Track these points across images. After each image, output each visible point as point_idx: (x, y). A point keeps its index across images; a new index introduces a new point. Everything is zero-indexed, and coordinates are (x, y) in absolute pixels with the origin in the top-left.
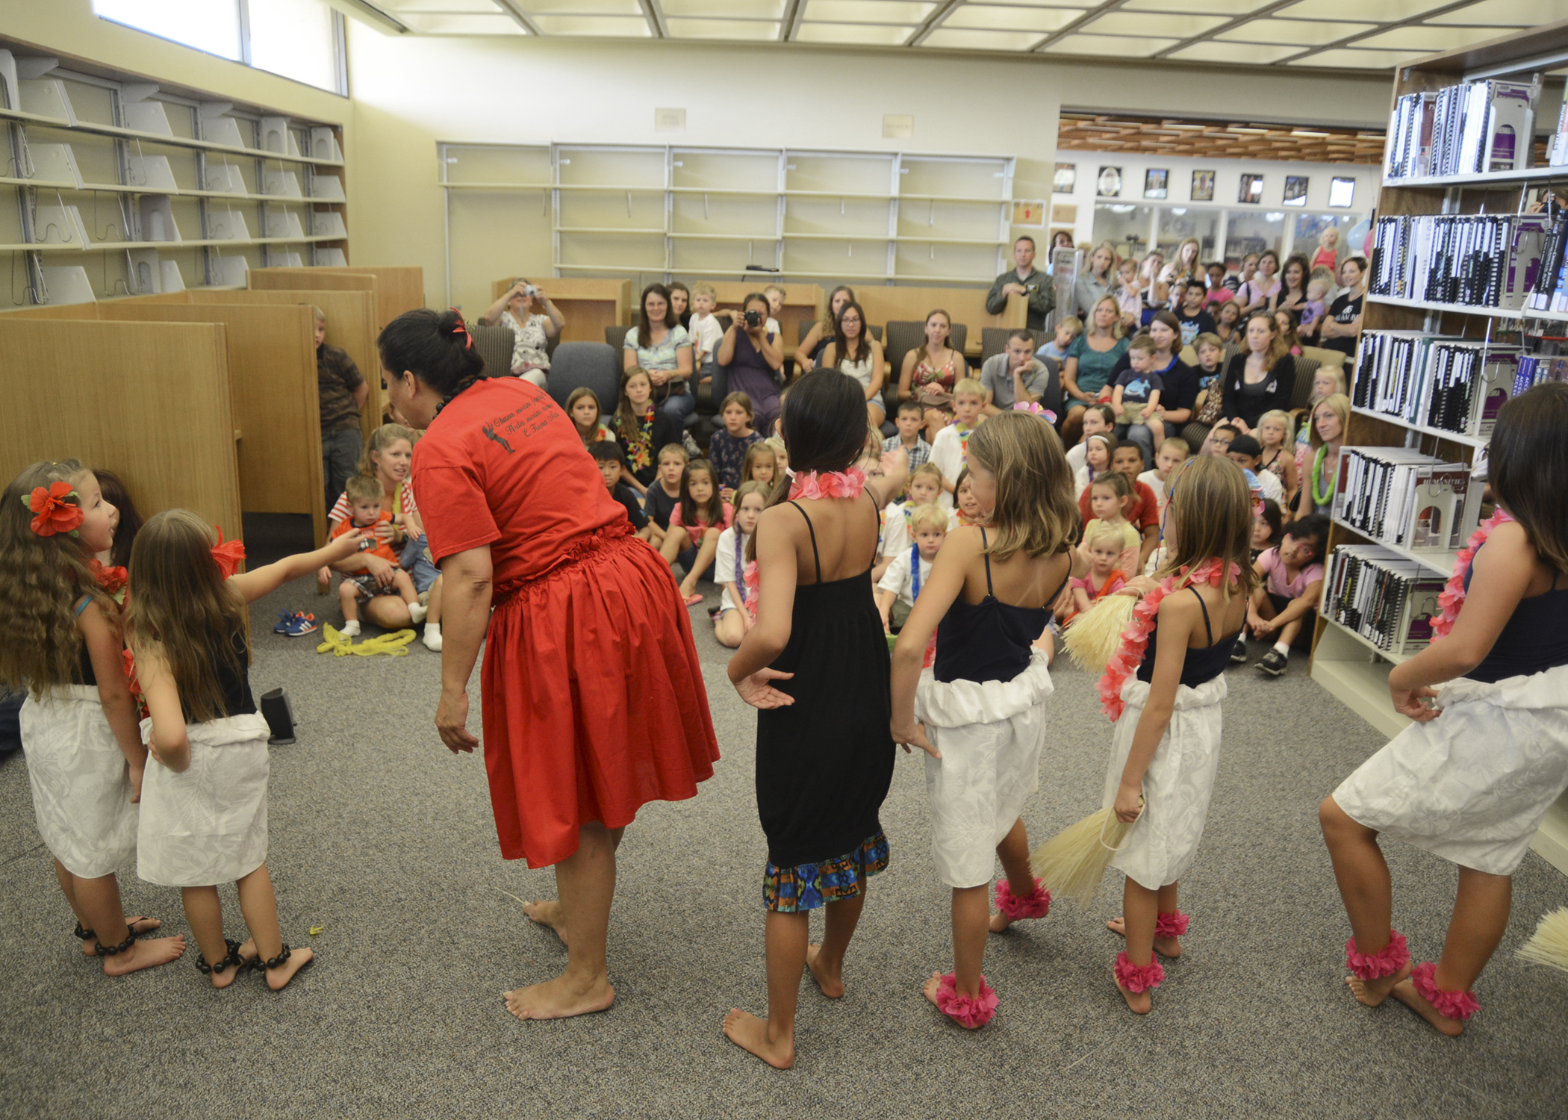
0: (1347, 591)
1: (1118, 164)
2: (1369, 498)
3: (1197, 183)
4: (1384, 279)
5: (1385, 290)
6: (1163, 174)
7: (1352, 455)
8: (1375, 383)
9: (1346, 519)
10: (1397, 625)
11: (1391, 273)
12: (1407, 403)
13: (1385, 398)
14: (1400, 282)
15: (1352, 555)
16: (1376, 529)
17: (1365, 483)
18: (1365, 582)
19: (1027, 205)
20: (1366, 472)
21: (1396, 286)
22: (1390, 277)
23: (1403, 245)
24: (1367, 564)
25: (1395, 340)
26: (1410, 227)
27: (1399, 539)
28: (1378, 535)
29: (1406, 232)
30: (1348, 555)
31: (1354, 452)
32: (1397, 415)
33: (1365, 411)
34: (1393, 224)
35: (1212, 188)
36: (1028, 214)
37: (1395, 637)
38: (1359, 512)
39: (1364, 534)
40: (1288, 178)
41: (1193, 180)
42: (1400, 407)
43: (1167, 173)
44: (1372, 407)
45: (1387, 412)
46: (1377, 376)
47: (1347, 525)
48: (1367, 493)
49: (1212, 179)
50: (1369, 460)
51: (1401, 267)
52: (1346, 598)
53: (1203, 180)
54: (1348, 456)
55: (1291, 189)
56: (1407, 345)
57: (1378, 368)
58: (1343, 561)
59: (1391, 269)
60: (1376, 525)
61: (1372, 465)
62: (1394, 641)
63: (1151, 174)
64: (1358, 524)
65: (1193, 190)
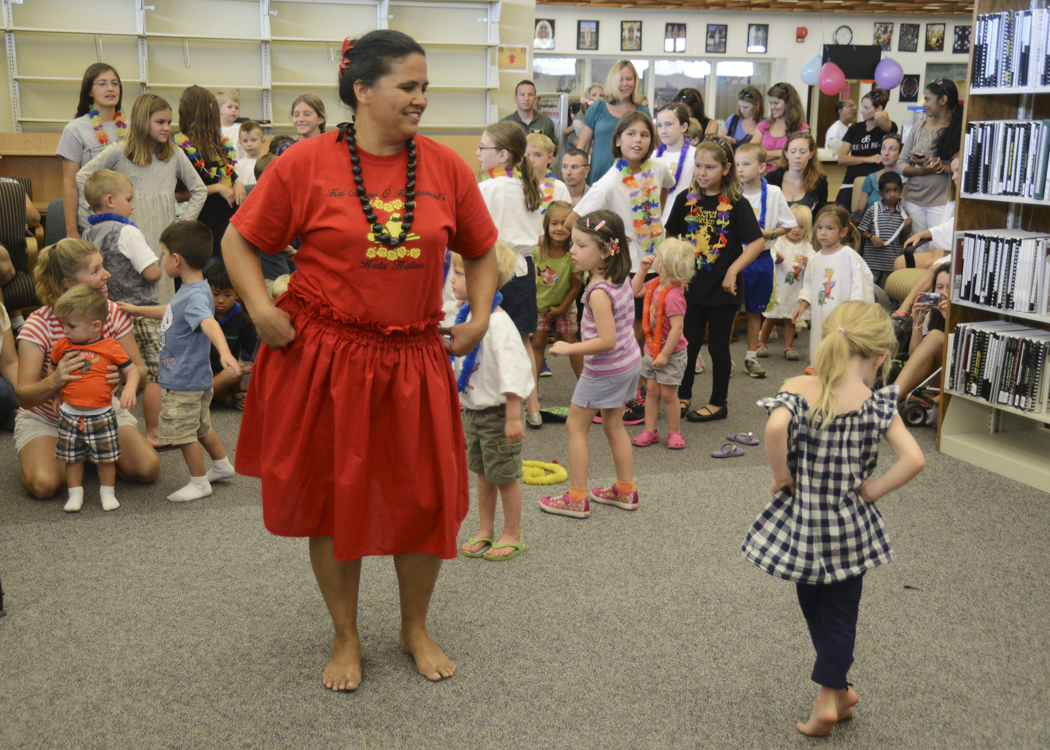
0: (977, 364)
1: (551, 17)
2: (992, 276)
3: (626, 34)
4: (990, 71)
5: (992, 81)
6: (594, 25)
7: (966, 239)
8: (987, 169)
9: (966, 298)
10: (1039, 387)
11: (996, 66)
12: (1028, 182)
13: (1001, 179)
14: (1007, 73)
15: (978, 330)
16: (1005, 302)
17: (986, 261)
18: (995, 352)
19: (511, 49)
20: (987, 251)
21: (1003, 76)
22: (996, 70)
23: (1009, 38)
24: (996, 337)
25: (1008, 126)
26: (1015, 21)
27: (1032, 307)
28: (1007, 307)
29: (1010, 27)
30: (974, 331)
31: (967, 235)
32: (1017, 194)
33: (979, 196)
34: (996, 21)
35: (640, 39)
36: (512, 58)
37: (1037, 398)
38: (983, 289)
39: (991, 309)
40: (708, 25)
41: (622, 30)
42: (1020, 186)
43: (597, 23)
44: (985, 191)
45: (1005, 193)
46: (990, 162)
47: (969, 304)
48: (990, 270)
49: (640, 30)
50: (988, 240)
51: (1008, 60)
52: (976, 371)
53: (631, 30)
54: (963, 240)
55: (712, 37)
56: (1022, 129)
57: (990, 155)
58: (969, 336)
59: (997, 62)
60: (1005, 298)
61: (993, 244)
62: (1037, 401)
63: (582, 25)
64: (982, 300)
65: (622, 40)
